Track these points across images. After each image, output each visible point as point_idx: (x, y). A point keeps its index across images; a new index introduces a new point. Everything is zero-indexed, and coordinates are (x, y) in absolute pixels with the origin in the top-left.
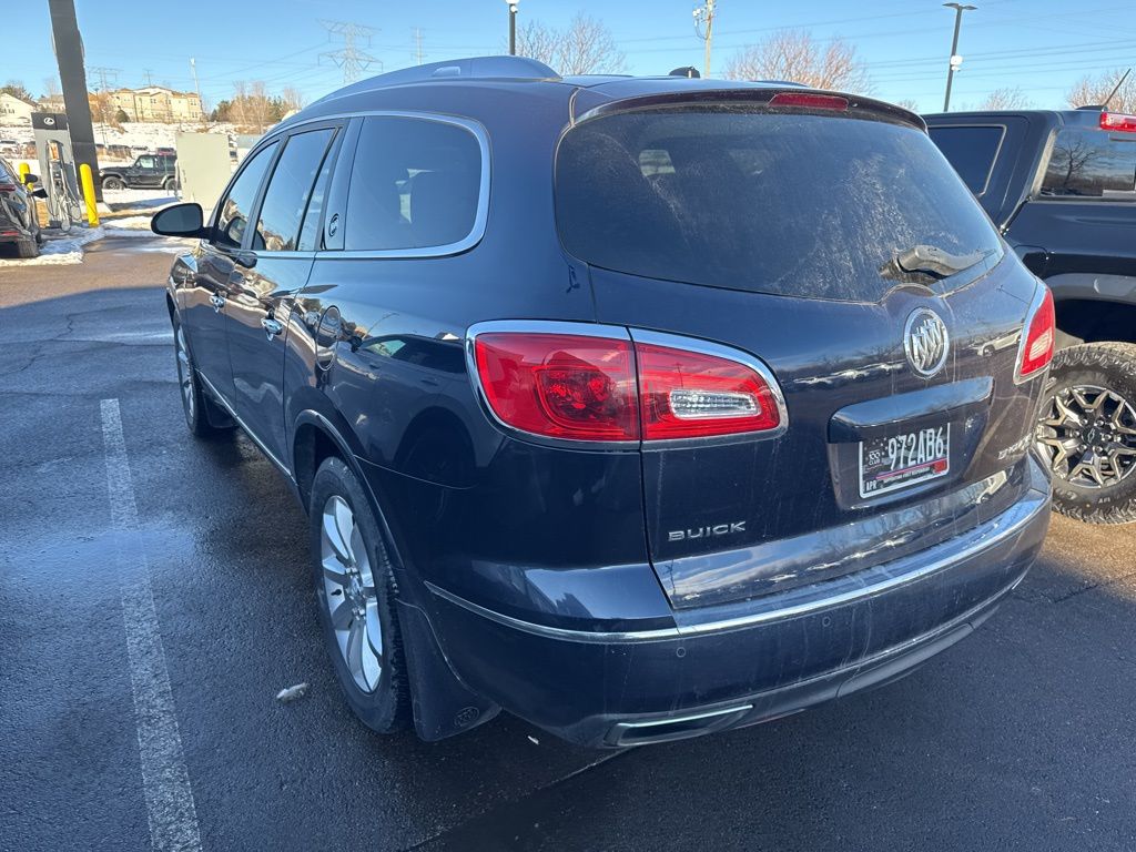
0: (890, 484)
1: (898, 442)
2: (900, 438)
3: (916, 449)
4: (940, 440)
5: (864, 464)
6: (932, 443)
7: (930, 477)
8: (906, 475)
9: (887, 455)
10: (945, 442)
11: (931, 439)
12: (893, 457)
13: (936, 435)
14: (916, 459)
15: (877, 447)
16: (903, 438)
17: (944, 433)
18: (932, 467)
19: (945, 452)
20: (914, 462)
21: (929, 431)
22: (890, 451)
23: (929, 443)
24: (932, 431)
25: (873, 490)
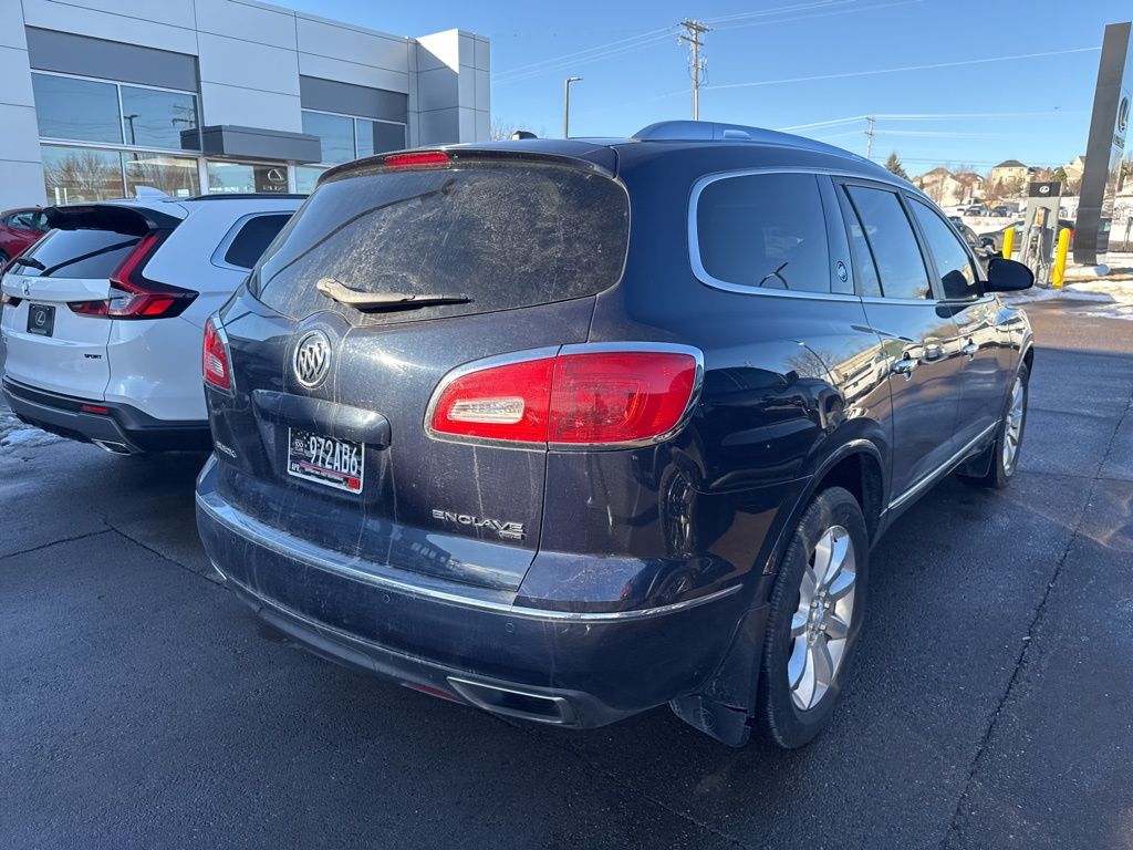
0: (308, 474)
1: (318, 442)
2: (320, 440)
3: (333, 455)
4: (354, 459)
5: (292, 446)
6: (347, 457)
7: (343, 487)
8: (323, 474)
9: (308, 449)
10: (359, 463)
11: (346, 454)
12: (314, 452)
13: (351, 452)
14: (332, 465)
15: (300, 438)
16: (322, 441)
17: (359, 453)
18: (346, 479)
19: (359, 472)
20: (330, 467)
21: (345, 446)
22: (311, 447)
23: (344, 457)
24: (347, 446)
25: (296, 471)
